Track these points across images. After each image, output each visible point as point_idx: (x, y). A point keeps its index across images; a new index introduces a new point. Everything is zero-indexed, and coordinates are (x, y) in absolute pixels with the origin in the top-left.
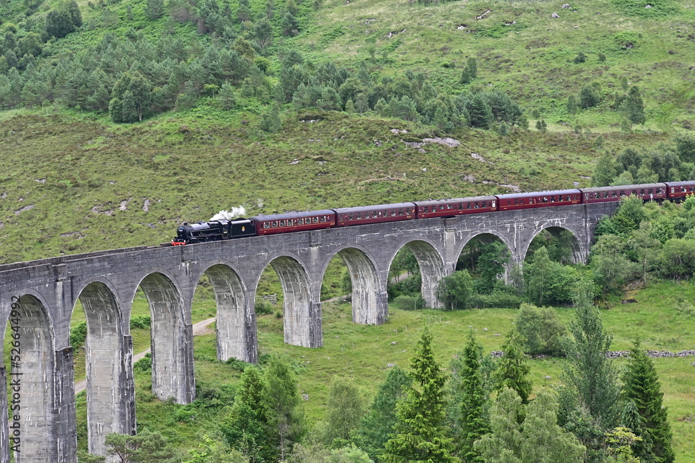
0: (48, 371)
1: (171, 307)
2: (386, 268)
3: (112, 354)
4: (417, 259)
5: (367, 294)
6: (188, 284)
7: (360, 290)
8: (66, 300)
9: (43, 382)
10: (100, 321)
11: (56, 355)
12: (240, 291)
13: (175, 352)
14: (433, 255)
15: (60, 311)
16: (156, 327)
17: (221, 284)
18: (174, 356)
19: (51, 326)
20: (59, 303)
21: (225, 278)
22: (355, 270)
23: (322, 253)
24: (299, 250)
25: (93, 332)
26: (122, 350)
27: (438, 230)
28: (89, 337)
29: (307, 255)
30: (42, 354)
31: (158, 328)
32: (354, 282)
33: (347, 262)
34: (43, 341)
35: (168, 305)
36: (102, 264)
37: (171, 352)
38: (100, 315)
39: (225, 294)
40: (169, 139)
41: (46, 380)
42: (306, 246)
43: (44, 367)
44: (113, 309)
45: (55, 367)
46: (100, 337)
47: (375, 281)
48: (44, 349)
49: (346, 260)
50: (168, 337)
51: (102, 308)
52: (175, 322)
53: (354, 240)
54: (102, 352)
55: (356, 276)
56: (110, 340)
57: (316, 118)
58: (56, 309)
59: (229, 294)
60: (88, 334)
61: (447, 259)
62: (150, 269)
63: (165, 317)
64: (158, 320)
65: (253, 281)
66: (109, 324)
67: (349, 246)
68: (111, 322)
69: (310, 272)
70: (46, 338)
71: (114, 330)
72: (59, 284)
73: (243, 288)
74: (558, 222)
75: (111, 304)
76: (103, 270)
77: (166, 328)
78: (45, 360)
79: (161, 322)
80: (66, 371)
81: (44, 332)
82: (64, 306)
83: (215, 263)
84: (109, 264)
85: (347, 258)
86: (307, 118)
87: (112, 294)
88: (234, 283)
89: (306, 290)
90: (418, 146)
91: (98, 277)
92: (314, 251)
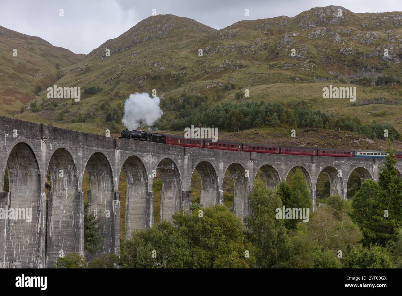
0: (178, 201)
1: (244, 182)
2: (346, 178)
3: (213, 199)
4: (360, 177)
5: (337, 190)
6: (253, 171)
7: (334, 188)
8: (189, 167)
9: (175, 207)
10: (208, 183)
11: (183, 193)
12: (278, 180)
13: (245, 204)
14: (368, 175)
15: (186, 171)
16: (236, 192)
17: (269, 176)
18: (245, 207)
19: (181, 178)
21: (271, 173)
22: (332, 179)
23: (318, 167)
24: (307, 164)
25: (204, 189)
26: (218, 198)
27: (371, 163)
28: (202, 192)
29: (310, 167)
30: (175, 192)
31: (237, 193)
32: (331, 185)
33: (328, 175)
34: (176, 186)
35: (243, 181)
36: (209, 152)
37: (243, 205)
38: (208, 181)
39: (270, 181)
40: (250, 136)
41: (177, 205)
42: (310, 163)
43: (176, 199)
44: (214, 177)
45: (182, 199)
46: (207, 191)
47: (341, 184)
48: (176, 190)
49: (328, 174)
50: (242, 197)
51: (209, 177)
52: (245, 190)
53: (332, 163)
54: (208, 199)
55: (332, 182)
56: (212, 193)
57: (312, 130)
58: (184, 169)
59: (272, 181)
60: (202, 190)
61: (375, 177)
62: (234, 160)
63: (241, 187)
64: (237, 189)
65: (284, 175)
66: (212, 185)
67: (330, 165)
68: (213, 184)
69: (311, 176)
70: (178, 184)
71: (214, 188)
72: (186, 157)
73: (279, 178)
75: (213, 174)
77: (241, 193)
78: (177, 196)
79: (239, 190)
80: (188, 202)
81: (177, 181)
82: (188, 169)
83: (266, 163)
84: (213, 153)
85: (329, 173)
86: (308, 131)
87: (214, 169)
88: (275, 176)
89: (309, 184)
90: (356, 141)
91: (206, 159)
92: (314, 166)
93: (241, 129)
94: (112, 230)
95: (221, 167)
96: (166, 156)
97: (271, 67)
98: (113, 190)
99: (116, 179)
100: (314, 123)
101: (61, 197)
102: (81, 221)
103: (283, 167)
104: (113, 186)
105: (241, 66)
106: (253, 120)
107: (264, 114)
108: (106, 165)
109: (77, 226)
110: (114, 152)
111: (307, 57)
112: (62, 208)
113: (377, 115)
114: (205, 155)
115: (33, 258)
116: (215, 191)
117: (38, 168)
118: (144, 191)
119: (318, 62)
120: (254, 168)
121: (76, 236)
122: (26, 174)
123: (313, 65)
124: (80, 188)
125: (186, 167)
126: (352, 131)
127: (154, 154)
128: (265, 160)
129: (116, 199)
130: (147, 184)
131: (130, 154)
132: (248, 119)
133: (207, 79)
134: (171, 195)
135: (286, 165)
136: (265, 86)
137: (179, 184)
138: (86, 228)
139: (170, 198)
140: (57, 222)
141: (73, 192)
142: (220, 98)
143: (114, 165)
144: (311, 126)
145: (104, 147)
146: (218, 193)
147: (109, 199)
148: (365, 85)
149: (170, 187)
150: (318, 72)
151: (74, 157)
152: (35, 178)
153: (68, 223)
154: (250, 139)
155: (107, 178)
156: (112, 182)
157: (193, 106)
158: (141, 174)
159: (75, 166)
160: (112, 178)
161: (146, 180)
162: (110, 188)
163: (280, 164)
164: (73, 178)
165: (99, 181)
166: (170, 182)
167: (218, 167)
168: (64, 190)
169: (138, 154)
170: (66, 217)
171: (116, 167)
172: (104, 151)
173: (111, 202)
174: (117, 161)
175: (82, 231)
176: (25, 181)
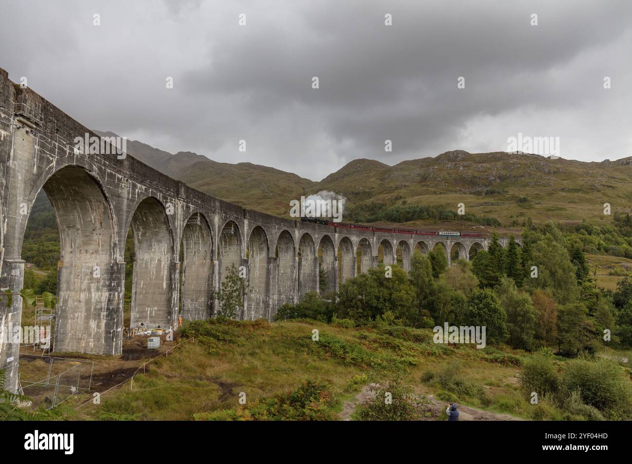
0: (371, 262)
2: (469, 249)
3: (391, 260)
4: (477, 248)
5: (463, 256)
7: (461, 255)
8: (377, 242)
9: (369, 265)
10: (387, 252)
11: (373, 257)
12: (428, 250)
14: (482, 247)
17: (422, 248)
18: (409, 265)
19: (372, 249)
21: (424, 246)
22: (460, 249)
23: (451, 242)
24: (445, 241)
25: (385, 255)
26: (393, 260)
31: (404, 257)
32: (459, 253)
35: (407, 250)
36: (388, 234)
38: (387, 250)
39: (423, 251)
45: (373, 260)
46: (387, 256)
47: (465, 252)
48: (369, 256)
49: (457, 246)
50: (407, 260)
51: (388, 248)
52: (409, 256)
54: (388, 260)
55: (460, 251)
56: (390, 257)
58: (374, 244)
61: (486, 248)
62: (402, 239)
65: (432, 247)
68: (390, 252)
69: (447, 247)
71: (391, 254)
72: (375, 238)
75: (390, 247)
77: (406, 257)
78: (370, 259)
79: (405, 255)
80: (376, 262)
83: (420, 240)
84: (390, 235)
86: (445, 222)
87: (391, 244)
88: (426, 247)
89: (446, 252)
90: (474, 227)
91: (387, 238)
92: (449, 241)
93: (406, 221)
94: (334, 277)
95: (395, 242)
96: (364, 237)
97: (422, 186)
98: (334, 256)
99: (336, 250)
100: (448, 218)
101: (306, 260)
102: (318, 272)
103: (430, 242)
104: (334, 254)
105: (405, 186)
106: (413, 216)
107: (419, 212)
108: (330, 242)
109: (315, 276)
110: (335, 235)
111: (444, 180)
112: (307, 265)
113: (487, 212)
114: (385, 236)
115: (292, 293)
116: (392, 257)
117: (294, 244)
118: (352, 256)
119: (450, 182)
120: (414, 244)
121: (315, 281)
122: (288, 247)
123: (447, 185)
124: (317, 255)
125: (375, 243)
126: (471, 221)
127: (357, 236)
128: (420, 239)
129: (336, 261)
130: (353, 252)
131: (344, 236)
132: (410, 215)
133: (385, 193)
134: (367, 259)
135: (432, 241)
136: (419, 197)
137: (371, 252)
138: (320, 277)
139: (366, 260)
140: (304, 273)
141: (313, 257)
142: (394, 204)
143: (335, 242)
144: (447, 219)
145: (329, 232)
146: (393, 257)
147: (333, 261)
148: (478, 195)
149: (366, 254)
150: (450, 188)
151: (313, 238)
152: (292, 249)
153: (310, 274)
154: (411, 226)
155: (331, 249)
156: (334, 251)
157: (378, 209)
158: (350, 247)
159: (313, 242)
160: (334, 249)
161: (353, 250)
162: (333, 255)
163: (429, 241)
164: (313, 249)
165: (327, 251)
166: (366, 251)
167: (393, 242)
168: (308, 256)
169: (347, 236)
170: (309, 271)
171: (336, 243)
172: (329, 234)
173: (334, 262)
174: (336, 240)
175: (318, 278)
176: (287, 251)
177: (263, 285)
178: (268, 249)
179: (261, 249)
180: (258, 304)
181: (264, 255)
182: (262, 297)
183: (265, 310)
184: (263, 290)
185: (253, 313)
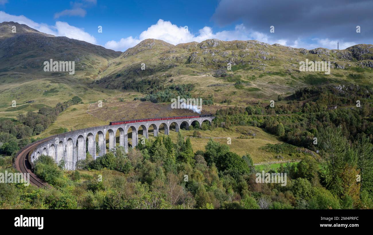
2: (180, 125)
4: (186, 124)
15: (126, 130)
19: (124, 131)
20: (126, 128)
23: (170, 122)
28: (133, 133)
29: (167, 123)
59: (155, 128)
67: (174, 122)
72: (126, 126)
74: (207, 119)
76: (134, 124)
83: (152, 124)
94: (104, 148)
96: (119, 127)
101: (90, 142)
102: (95, 147)
105: (176, 66)
109: (94, 149)
110: (104, 130)
111: (201, 62)
115: (84, 157)
116: (136, 133)
118: (113, 137)
119: (204, 65)
120: (148, 126)
121: (94, 151)
124: (95, 140)
127: (116, 128)
135: (159, 123)
136: (182, 76)
137: (124, 133)
138: (97, 148)
139: (122, 137)
140: (90, 148)
141: (93, 141)
145: (101, 129)
148: (216, 77)
151: (93, 134)
152: (83, 141)
159: (93, 136)
160: (104, 135)
161: (114, 134)
169: (111, 129)
173: (104, 141)
174: (105, 132)
175: (95, 150)
176: (81, 142)
177: (72, 157)
178: (73, 144)
179: (71, 144)
180: (70, 163)
181: (72, 146)
182: (71, 161)
183: (73, 165)
184: (72, 158)
185: (68, 166)
